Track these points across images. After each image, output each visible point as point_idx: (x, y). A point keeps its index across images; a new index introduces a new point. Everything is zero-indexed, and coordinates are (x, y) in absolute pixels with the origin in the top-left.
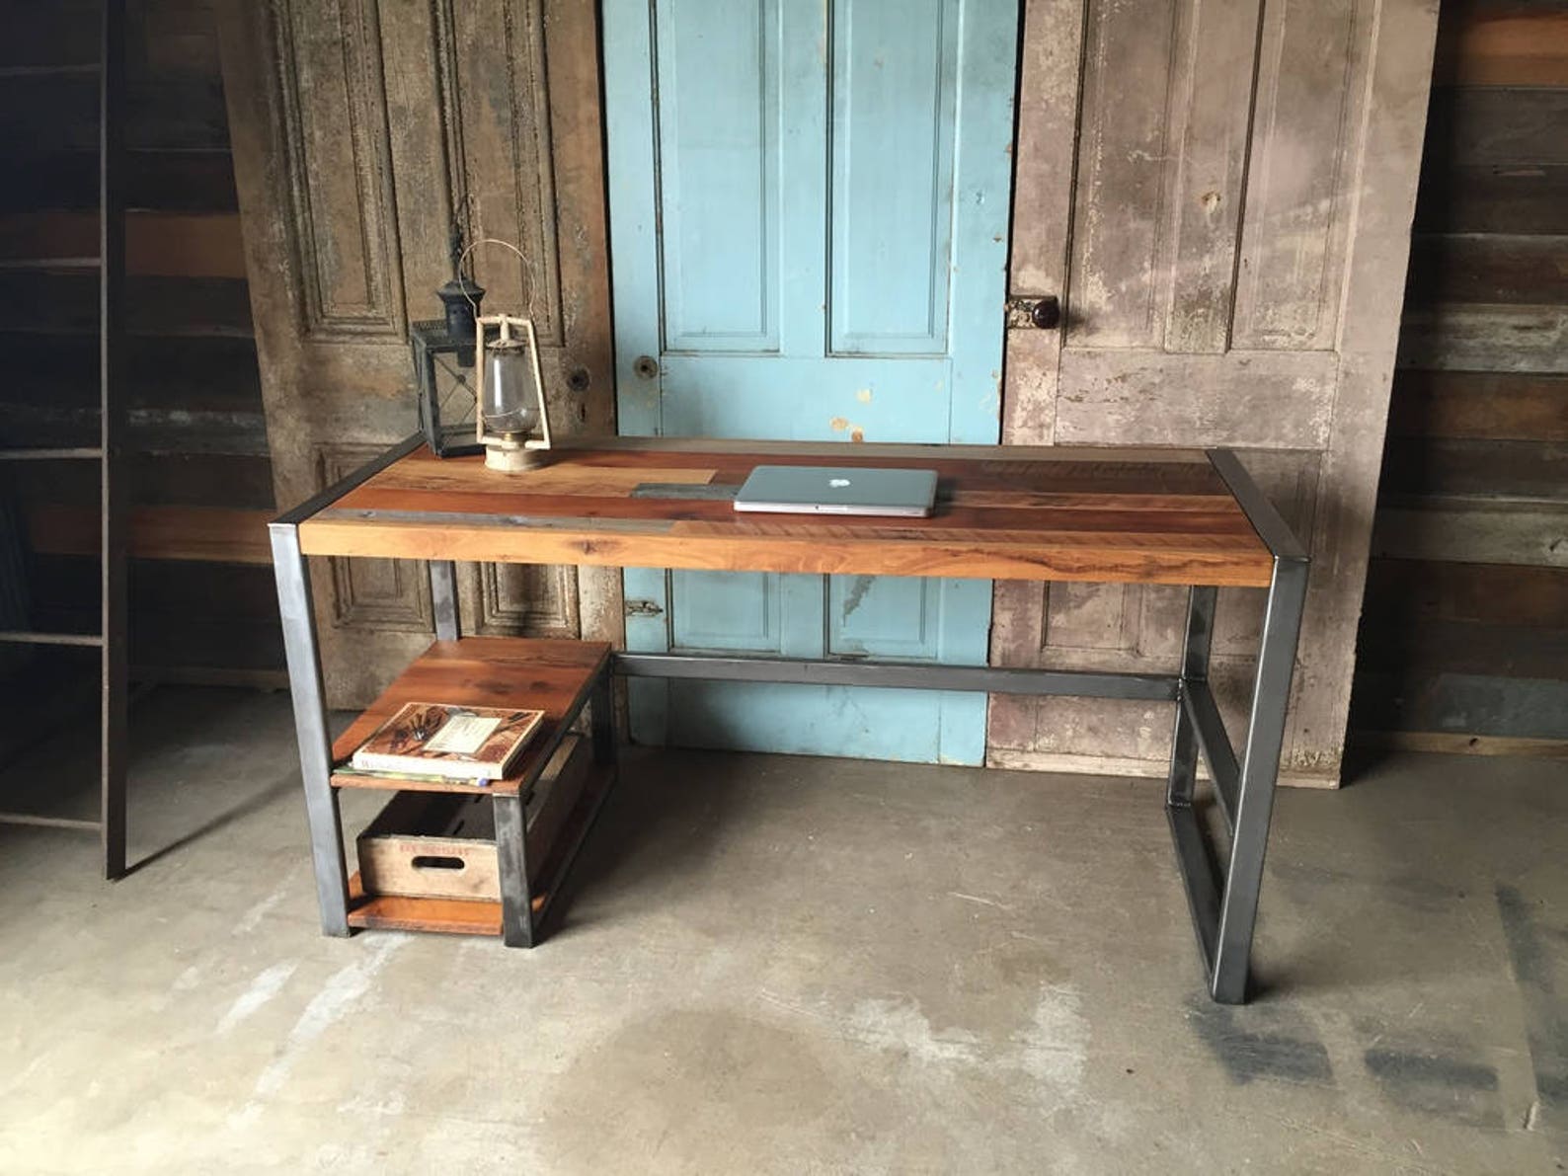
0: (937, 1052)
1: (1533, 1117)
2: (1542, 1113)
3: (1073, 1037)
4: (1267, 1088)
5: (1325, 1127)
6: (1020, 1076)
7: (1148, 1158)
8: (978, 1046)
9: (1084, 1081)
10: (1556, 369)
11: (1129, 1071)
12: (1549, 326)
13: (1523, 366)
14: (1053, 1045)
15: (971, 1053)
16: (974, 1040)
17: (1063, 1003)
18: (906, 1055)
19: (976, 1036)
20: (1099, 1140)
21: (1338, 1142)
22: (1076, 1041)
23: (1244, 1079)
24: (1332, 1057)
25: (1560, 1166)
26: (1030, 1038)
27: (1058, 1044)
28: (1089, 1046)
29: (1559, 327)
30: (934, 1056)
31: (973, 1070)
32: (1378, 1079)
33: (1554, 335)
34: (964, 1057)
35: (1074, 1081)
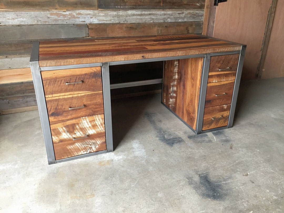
0: (118, 158)
1: (215, 139)
2: (216, 138)
3: (141, 148)
4: (176, 146)
5: (188, 149)
6: (136, 157)
7: (164, 163)
8: (125, 154)
9: (147, 154)
10: (185, 21)
11: (153, 150)
12: (183, 13)
13: (180, 21)
14: (138, 150)
15: (124, 156)
16: (124, 154)
17: (136, 143)
18: (112, 160)
19: (124, 153)
20: (154, 163)
21: (191, 151)
22: (142, 148)
23: (172, 146)
24: (183, 138)
25: (222, 145)
26: (134, 150)
27: (139, 150)
28: (145, 148)
29: (184, 13)
30: (118, 159)
31: (126, 159)
32: (191, 140)
33: (184, 15)
34: (124, 157)
35: (145, 155)
